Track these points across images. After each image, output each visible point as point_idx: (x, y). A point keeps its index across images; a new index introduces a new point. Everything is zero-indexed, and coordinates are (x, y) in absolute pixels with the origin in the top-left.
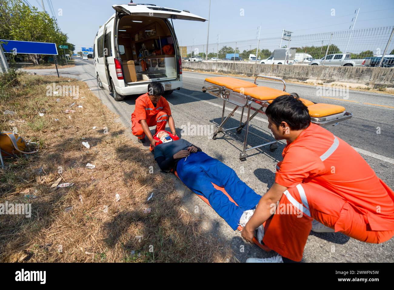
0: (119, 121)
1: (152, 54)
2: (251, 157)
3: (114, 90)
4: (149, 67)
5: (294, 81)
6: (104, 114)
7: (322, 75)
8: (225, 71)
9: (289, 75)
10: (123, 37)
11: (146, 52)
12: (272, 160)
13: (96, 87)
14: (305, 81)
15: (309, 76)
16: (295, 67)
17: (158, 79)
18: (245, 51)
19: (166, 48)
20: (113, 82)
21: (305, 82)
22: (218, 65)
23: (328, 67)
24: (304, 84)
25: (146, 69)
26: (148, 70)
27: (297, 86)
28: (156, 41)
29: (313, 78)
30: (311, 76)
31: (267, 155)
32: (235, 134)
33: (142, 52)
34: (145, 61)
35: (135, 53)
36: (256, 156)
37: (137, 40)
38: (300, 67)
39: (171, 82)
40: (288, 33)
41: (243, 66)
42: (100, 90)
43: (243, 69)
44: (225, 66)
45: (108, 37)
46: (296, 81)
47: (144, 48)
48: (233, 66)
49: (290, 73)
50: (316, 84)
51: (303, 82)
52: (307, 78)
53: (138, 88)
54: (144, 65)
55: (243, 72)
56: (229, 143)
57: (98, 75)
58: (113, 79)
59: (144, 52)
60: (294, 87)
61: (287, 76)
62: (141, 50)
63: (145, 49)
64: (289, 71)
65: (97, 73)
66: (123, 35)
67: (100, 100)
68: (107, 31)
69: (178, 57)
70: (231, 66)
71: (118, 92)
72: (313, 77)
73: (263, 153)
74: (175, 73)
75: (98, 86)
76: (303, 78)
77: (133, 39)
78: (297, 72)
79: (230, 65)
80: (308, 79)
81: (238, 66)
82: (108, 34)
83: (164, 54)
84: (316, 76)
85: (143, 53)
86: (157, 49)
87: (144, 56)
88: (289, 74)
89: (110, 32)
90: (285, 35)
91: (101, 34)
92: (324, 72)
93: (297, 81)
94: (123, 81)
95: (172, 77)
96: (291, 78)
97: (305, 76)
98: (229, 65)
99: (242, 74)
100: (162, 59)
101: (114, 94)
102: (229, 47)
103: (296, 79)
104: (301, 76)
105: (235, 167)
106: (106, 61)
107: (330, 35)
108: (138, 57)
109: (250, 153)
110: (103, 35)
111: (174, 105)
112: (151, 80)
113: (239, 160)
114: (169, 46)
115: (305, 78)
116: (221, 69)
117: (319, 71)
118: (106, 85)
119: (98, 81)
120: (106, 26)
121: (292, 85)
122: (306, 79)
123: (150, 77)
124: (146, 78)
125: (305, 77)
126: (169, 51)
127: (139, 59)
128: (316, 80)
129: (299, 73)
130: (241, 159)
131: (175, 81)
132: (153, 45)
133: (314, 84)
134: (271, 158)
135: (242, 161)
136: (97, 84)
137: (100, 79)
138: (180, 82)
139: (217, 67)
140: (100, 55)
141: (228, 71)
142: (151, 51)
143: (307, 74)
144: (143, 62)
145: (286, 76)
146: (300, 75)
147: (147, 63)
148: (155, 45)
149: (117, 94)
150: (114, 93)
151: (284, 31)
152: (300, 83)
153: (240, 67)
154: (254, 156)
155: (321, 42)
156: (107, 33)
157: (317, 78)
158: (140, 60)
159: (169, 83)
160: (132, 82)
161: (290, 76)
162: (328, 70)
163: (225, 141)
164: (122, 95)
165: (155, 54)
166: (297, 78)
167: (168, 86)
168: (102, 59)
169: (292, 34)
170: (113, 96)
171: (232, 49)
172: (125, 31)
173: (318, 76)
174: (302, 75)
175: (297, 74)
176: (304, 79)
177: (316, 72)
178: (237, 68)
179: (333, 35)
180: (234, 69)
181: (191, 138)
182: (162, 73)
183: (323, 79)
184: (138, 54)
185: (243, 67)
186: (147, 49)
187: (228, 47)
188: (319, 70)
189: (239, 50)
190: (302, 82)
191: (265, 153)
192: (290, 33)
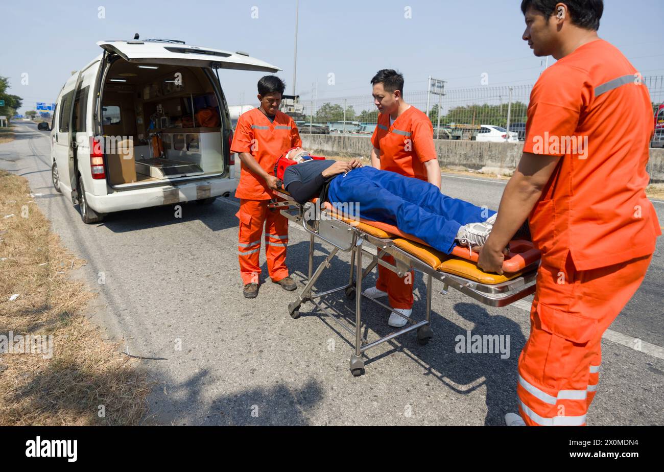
0: (79, 277)
1: (176, 125)
2: (376, 363)
3: (84, 200)
4: (169, 150)
5: (459, 171)
6: (47, 259)
7: (508, 159)
8: (326, 151)
9: (449, 159)
10: (119, 92)
11: (164, 120)
12: (423, 369)
13: (47, 189)
14: (480, 171)
15: (485, 161)
16: (457, 145)
17: (183, 175)
18: (364, 112)
19: (202, 115)
20: (82, 182)
21: (479, 173)
22: (314, 140)
23: (516, 144)
24: (480, 175)
25: (162, 153)
26: (164, 154)
27: (466, 181)
28: (186, 101)
29: (494, 164)
30: (489, 162)
31: (410, 356)
32: (341, 301)
33: (157, 120)
34: (160, 137)
35: (141, 121)
36: (386, 358)
37: (147, 96)
38: (466, 145)
39: (212, 181)
40: (439, 82)
41: (360, 143)
42: (56, 196)
43: (362, 147)
44: (328, 141)
45: (84, 94)
46: (463, 171)
47: (161, 112)
48: (342, 142)
49: (451, 156)
50: (501, 175)
51: (477, 171)
52: (482, 163)
53: (136, 195)
54: (157, 145)
55: (362, 152)
56: (328, 325)
57: (55, 165)
58: (83, 177)
59: (159, 121)
60: (460, 183)
61: (445, 161)
62: (154, 115)
63: (161, 115)
64: (448, 152)
65: (54, 160)
66: (120, 87)
67: (49, 221)
68: (83, 83)
69: (226, 132)
70: (339, 142)
71: (91, 204)
72: (493, 162)
73: (401, 350)
74: (221, 163)
75: (51, 187)
76: (474, 165)
77: (140, 95)
78: (463, 153)
79: (337, 141)
80: (484, 166)
81: (352, 141)
82: (84, 89)
83: (198, 126)
84: (497, 161)
85: (157, 123)
86: (186, 115)
87: (160, 128)
88: (449, 157)
89: (89, 87)
90: (433, 85)
91: (71, 87)
92: (510, 154)
93: (466, 171)
94: (104, 182)
95: (215, 171)
96: (454, 164)
97: (478, 160)
98: (335, 140)
99: (361, 156)
100: (195, 134)
101: (83, 208)
102: (336, 105)
103: (462, 167)
104: (471, 160)
105: (340, 395)
106: (74, 139)
107: (508, 90)
108: (146, 128)
109: (374, 352)
110: (74, 90)
111: (214, 230)
112: (166, 177)
113: (348, 373)
114: (209, 111)
115: (478, 165)
116: (320, 148)
117: (500, 152)
118: (68, 189)
119: (53, 177)
120: (83, 74)
121: (456, 180)
122: (480, 167)
123: (166, 172)
124: (157, 173)
125: (478, 163)
126: (209, 120)
127: (149, 132)
128: (499, 169)
129: (465, 155)
130: (353, 371)
131: (220, 180)
132: (179, 108)
133: (496, 176)
134: (419, 363)
135: (355, 376)
136: (50, 183)
137: (58, 173)
138: (229, 180)
139: (311, 143)
140: (63, 128)
141: (333, 152)
142: (174, 119)
143: (481, 157)
144: (156, 140)
145: (443, 160)
146: (468, 159)
147: (165, 140)
148: (183, 108)
149: (89, 209)
150: (82, 205)
151: (432, 79)
152: (471, 173)
153: (356, 144)
154: (382, 359)
155: (498, 98)
156: (82, 88)
157: (499, 164)
158: (151, 134)
159: (207, 184)
160: (124, 182)
161: (451, 159)
162: (516, 150)
163: (318, 320)
164: (99, 211)
165: (181, 124)
166: (464, 165)
167: (205, 190)
168: (66, 137)
169: (445, 84)
170: (80, 213)
171: (341, 108)
172: (125, 81)
173: (502, 160)
174: (473, 159)
175: (462, 156)
176: (477, 167)
177: (496, 153)
178: (351, 145)
179: (514, 90)
180: (345, 147)
181: (242, 316)
182: (192, 163)
183: (511, 167)
184: (147, 122)
185: (362, 143)
186: (167, 114)
187: (332, 104)
188: (500, 149)
189: (354, 111)
190: (474, 172)
191: (405, 350)
192: (441, 83)
